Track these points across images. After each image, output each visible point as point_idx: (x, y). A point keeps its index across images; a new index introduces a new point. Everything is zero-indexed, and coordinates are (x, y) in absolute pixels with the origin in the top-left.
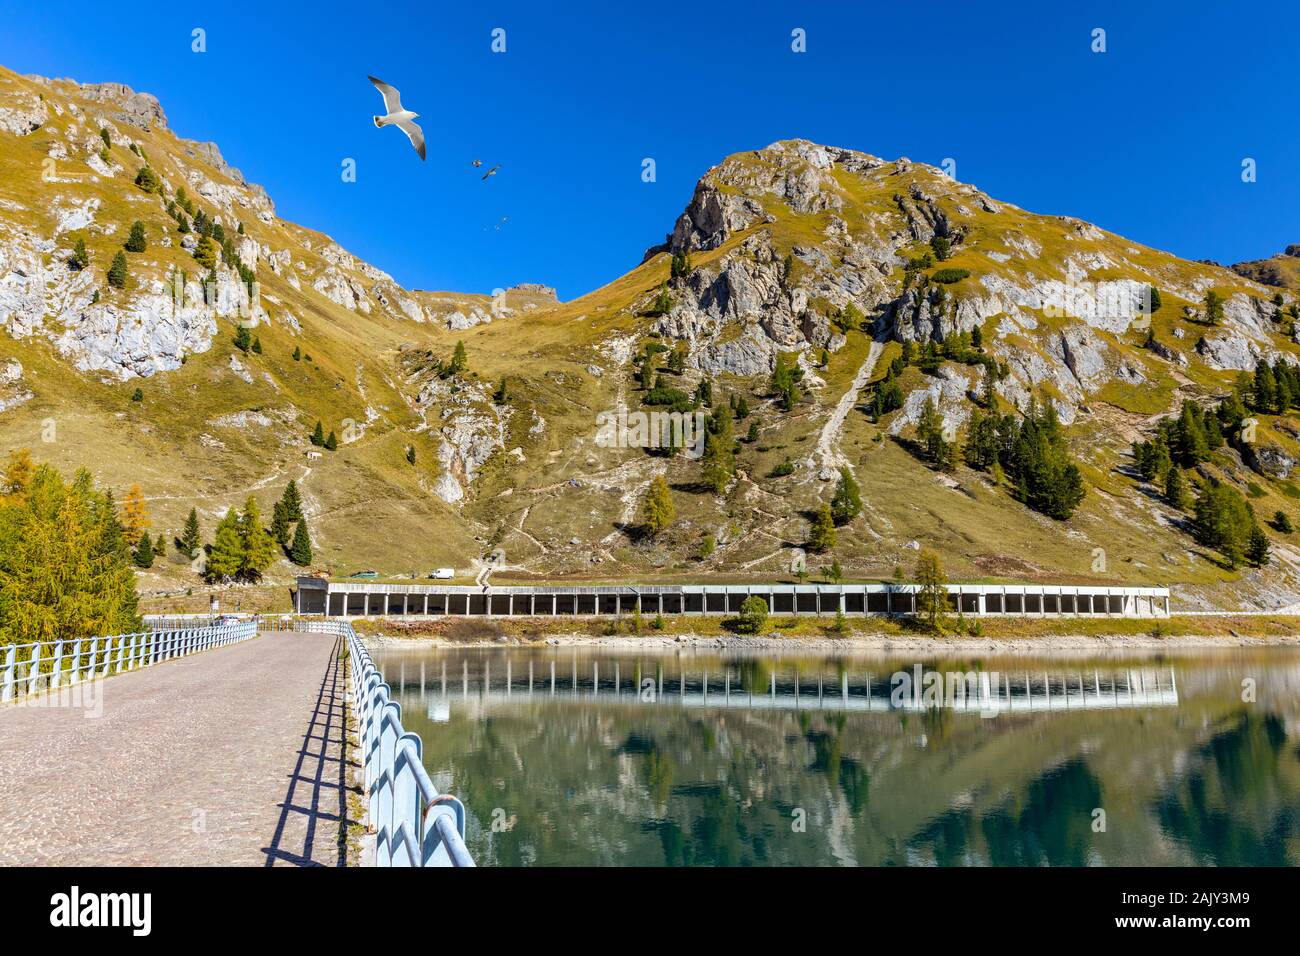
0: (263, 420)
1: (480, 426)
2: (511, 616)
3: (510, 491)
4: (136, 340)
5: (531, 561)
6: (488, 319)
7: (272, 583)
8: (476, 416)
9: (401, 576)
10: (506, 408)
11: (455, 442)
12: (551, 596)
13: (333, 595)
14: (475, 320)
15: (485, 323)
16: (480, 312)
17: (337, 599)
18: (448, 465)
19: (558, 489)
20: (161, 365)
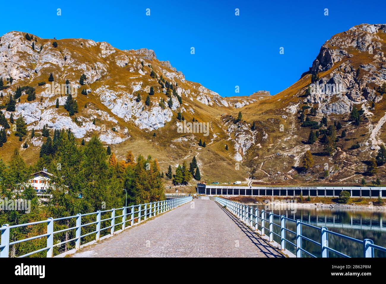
0: (186, 140)
1: (247, 137)
2: (259, 196)
3: (257, 157)
4: (153, 120)
5: (265, 179)
6: (248, 104)
7: (191, 185)
8: (246, 134)
9: (225, 183)
10: (255, 131)
11: (239, 143)
12: (272, 190)
13: (207, 189)
14: (244, 104)
15: (247, 105)
16: (245, 101)
17: (208, 190)
18: (238, 150)
19: (272, 156)
20: (159, 126)
